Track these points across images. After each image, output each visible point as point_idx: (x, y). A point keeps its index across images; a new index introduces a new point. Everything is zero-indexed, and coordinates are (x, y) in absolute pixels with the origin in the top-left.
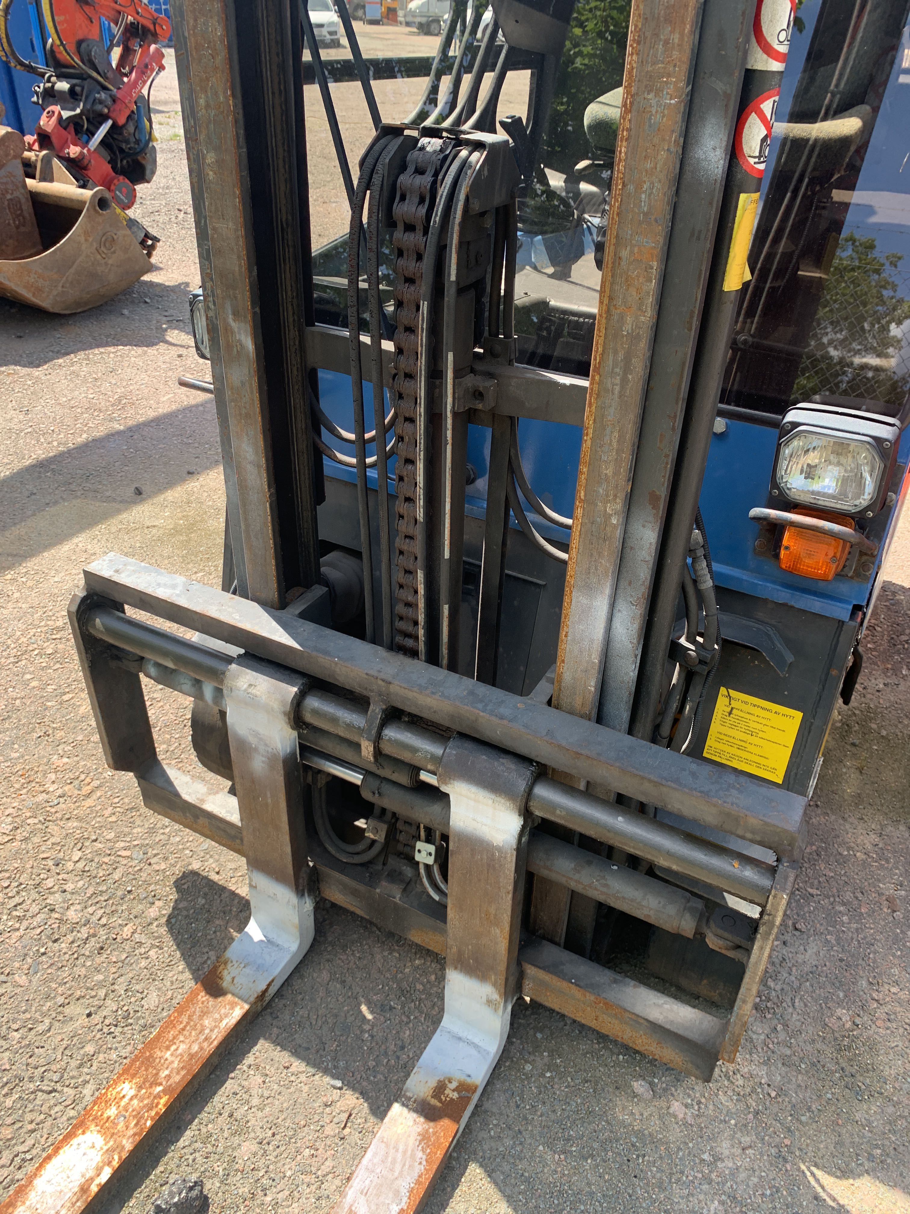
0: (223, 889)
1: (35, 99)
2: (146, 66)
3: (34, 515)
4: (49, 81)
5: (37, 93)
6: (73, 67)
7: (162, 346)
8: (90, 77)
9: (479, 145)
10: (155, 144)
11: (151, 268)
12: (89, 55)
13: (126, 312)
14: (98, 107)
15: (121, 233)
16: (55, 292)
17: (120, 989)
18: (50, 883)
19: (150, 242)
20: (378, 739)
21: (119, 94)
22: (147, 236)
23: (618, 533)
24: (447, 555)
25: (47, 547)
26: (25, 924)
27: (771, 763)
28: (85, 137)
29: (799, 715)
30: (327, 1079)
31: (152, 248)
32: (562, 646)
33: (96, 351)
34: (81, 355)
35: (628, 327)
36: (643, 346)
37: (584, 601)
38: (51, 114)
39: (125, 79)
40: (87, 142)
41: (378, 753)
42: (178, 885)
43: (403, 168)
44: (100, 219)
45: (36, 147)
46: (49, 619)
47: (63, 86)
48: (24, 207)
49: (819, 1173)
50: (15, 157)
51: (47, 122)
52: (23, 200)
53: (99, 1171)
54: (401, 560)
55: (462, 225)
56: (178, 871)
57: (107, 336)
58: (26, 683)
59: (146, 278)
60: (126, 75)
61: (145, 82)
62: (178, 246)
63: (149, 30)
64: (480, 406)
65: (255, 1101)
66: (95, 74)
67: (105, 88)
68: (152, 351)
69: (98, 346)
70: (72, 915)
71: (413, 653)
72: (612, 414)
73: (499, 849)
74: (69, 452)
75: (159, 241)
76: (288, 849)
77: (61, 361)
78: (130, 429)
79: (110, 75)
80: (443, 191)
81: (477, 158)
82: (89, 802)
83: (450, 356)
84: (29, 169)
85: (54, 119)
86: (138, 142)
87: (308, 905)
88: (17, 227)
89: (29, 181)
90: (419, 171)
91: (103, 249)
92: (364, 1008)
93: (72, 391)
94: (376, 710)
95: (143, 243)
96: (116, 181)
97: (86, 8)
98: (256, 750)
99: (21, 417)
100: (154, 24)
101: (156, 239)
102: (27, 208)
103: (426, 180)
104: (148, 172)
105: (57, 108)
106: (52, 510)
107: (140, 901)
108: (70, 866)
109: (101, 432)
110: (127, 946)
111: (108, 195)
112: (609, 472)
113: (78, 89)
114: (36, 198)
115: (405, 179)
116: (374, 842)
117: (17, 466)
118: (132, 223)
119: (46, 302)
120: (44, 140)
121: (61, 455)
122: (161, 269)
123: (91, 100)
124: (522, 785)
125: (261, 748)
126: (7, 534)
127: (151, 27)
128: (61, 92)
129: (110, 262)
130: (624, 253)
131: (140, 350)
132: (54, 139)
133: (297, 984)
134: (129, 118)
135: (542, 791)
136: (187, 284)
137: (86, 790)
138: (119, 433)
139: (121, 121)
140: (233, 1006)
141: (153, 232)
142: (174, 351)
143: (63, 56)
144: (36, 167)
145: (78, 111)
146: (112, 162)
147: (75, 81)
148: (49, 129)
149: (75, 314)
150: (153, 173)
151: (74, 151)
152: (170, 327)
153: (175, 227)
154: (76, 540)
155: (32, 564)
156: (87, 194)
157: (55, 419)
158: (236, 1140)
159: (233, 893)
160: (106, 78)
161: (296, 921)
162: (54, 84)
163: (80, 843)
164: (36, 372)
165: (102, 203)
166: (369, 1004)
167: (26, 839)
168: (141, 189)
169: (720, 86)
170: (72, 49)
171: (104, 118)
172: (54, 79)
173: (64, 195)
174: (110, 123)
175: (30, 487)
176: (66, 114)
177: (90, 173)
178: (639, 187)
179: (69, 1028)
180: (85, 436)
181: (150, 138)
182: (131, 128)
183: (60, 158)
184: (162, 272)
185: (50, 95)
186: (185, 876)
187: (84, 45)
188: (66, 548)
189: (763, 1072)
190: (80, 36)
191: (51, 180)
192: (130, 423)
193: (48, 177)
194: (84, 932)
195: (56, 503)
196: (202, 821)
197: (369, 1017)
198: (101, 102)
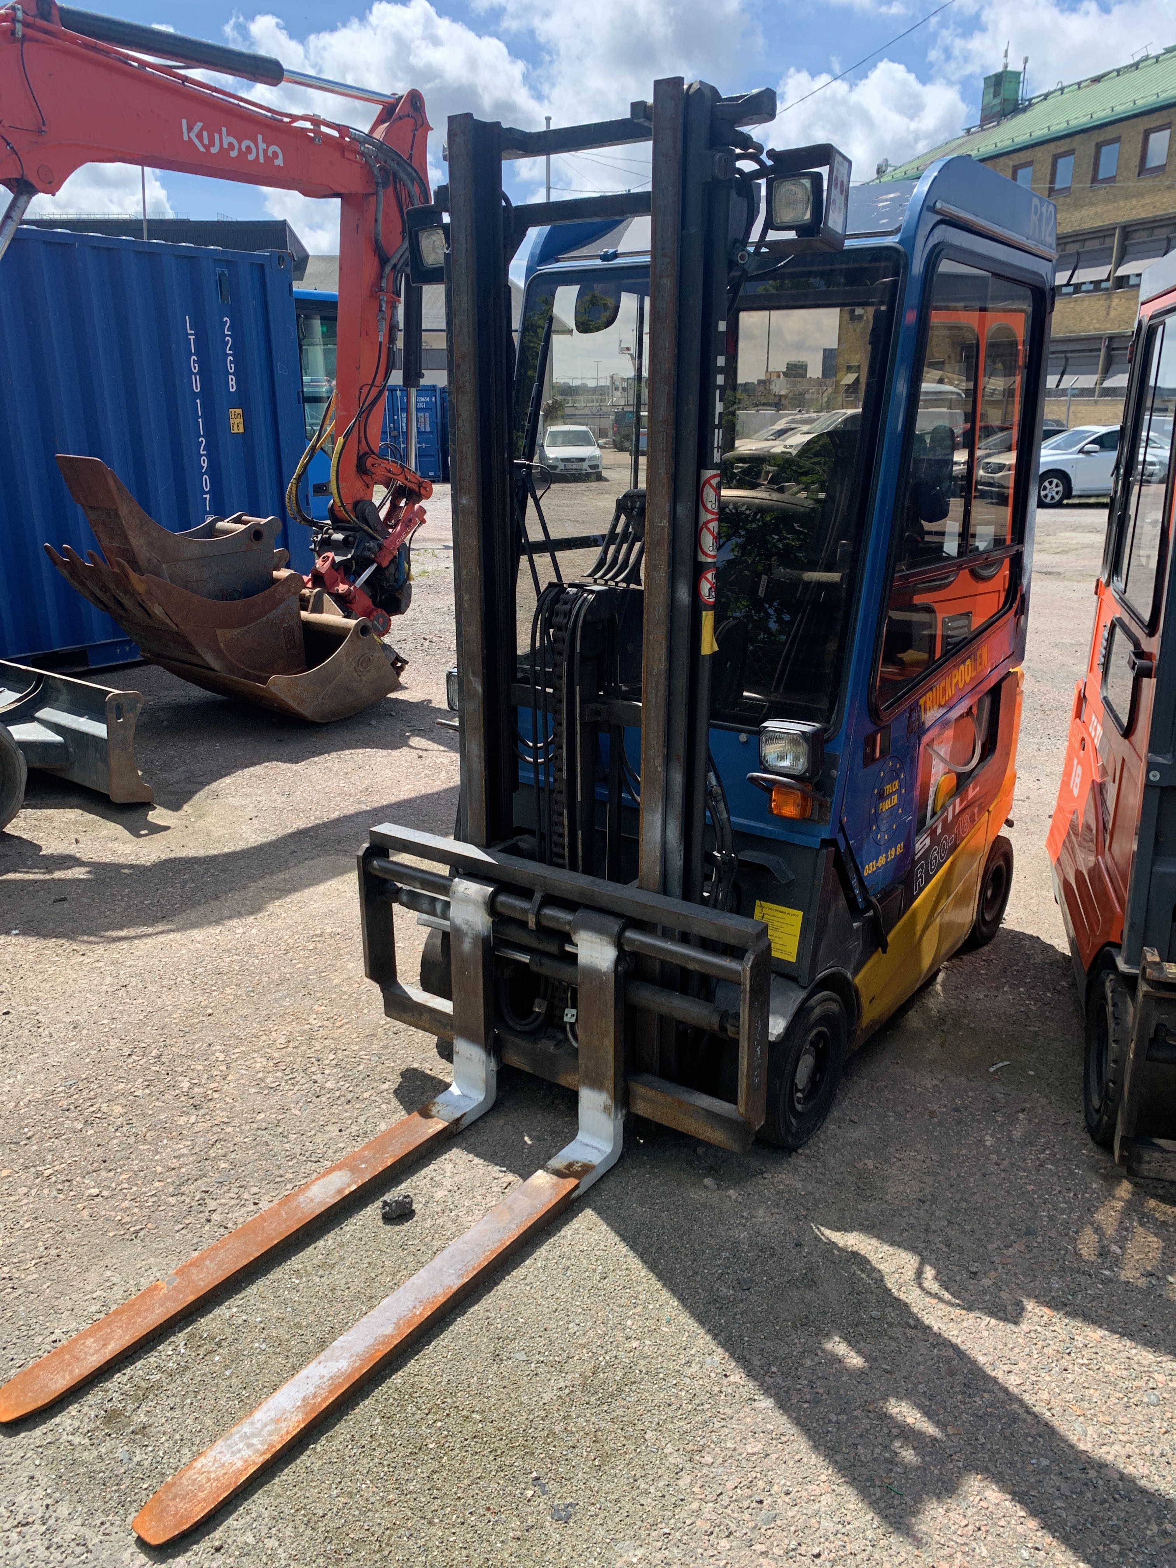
0: (434, 1078)
1: (313, 547)
2: (410, 521)
3: (296, 865)
4: (326, 532)
5: (314, 542)
6: (349, 522)
7: (405, 750)
8: (362, 529)
9: (592, 592)
10: (412, 582)
11: (398, 687)
12: (363, 513)
13: (373, 722)
14: (367, 553)
15: (377, 654)
16: (315, 704)
17: (361, 1120)
18: (313, 1069)
19: (399, 664)
20: (538, 914)
21: (385, 543)
22: (398, 659)
23: (662, 776)
24: (579, 799)
25: (307, 886)
26: (297, 1088)
27: (788, 949)
28: (352, 577)
29: (801, 913)
30: (498, 1168)
31: (402, 669)
32: (641, 848)
33: (347, 752)
34: (334, 755)
35: (655, 671)
36: (663, 679)
37: (649, 818)
38: (326, 559)
39: (390, 530)
40: (354, 581)
41: (538, 923)
42: (403, 1075)
43: (558, 601)
44: (360, 643)
45: (310, 585)
46: (309, 929)
47: (339, 536)
48: (297, 634)
49: (822, 1229)
50: (295, 594)
51: (320, 565)
52: (296, 628)
53: (349, 1185)
54: (556, 807)
55: (582, 627)
56: (404, 1067)
57: (357, 741)
58: (294, 965)
59: (391, 695)
60: (391, 527)
61: (408, 533)
62: (423, 670)
63: (414, 492)
64: (599, 718)
65: (448, 1174)
66: (366, 528)
67: (373, 538)
68: (395, 753)
69: (348, 749)
70: (329, 1085)
71: (562, 866)
72: (652, 713)
73: (605, 974)
74: (324, 824)
75: (407, 663)
76: (482, 1012)
77: (316, 759)
78: (375, 809)
79: (379, 528)
80: (574, 612)
81: (591, 597)
82: (340, 1031)
83: (578, 688)
84: (304, 603)
85: (328, 563)
86: (397, 581)
87: (493, 1066)
88: (289, 650)
89: (303, 614)
90: (565, 603)
91: (360, 668)
92: (526, 1139)
93: (326, 781)
94: (538, 897)
95: (393, 664)
96: (375, 613)
97: (365, 478)
98: (466, 934)
99: (284, 799)
100: (419, 487)
101: (405, 662)
102: (298, 634)
103: (568, 606)
104: (403, 605)
105: (331, 554)
106: (311, 863)
107: (376, 1081)
108: (327, 1062)
109: (351, 810)
110: (366, 1102)
111: (369, 624)
112: (654, 743)
113: (351, 539)
114: (307, 626)
115: (558, 607)
116: (539, 1013)
117: (281, 833)
118: (386, 648)
119: (307, 711)
120: (318, 579)
121: (318, 826)
122: (406, 688)
123: (361, 548)
124: (616, 929)
125: (469, 932)
126: (275, 877)
127: (417, 489)
128: (336, 541)
129: (365, 679)
130: (651, 638)
131: (385, 752)
132: (326, 579)
133: (481, 1124)
134: (392, 561)
135: (630, 934)
136: (430, 701)
137: (338, 1024)
138: (366, 812)
139: (385, 564)
140: (438, 1123)
141: (402, 655)
142: (415, 753)
143: (342, 514)
144: (308, 602)
145: (349, 556)
146: (373, 598)
147: (349, 533)
148: (323, 571)
149: (328, 723)
150: (407, 606)
151: (342, 588)
152: (413, 735)
153: (420, 654)
154: (330, 883)
155: (295, 897)
156: (352, 623)
157: (312, 801)
158: (434, 1189)
159: (441, 1081)
160: (375, 530)
161: (484, 1076)
162: (331, 535)
163: (335, 1051)
164: (295, 767)
165: (363, 630)
166: (529, 1136)
167: (296, 1047)
168: (395, 619)
169: (683, 569)
170: (349, 507)
171: (370, 562)
172: (331, 531)
173: (332, 623)
174: (375, 565)
175: (292, 848)
176: (338, 559)
177: (354, 606)
178: (654, 609)
179: (327, 1136)
180: (337, 813)
181: (408, 577)
182: (392, 570)
183: (330, 594)
184: (407, 691)
185: (327, 544)
186: (407, 1070)
187: (359, 506)
188: (322, 888)
189: (799, 1185)
190: (358, 497)
191: (321, 612)
192: (375, 805)
193: (319, 609)
194: (338, 1094)
195: (313, 858)
196: (425, 1017)
197: (529, 1142)
198: (369, 549)
